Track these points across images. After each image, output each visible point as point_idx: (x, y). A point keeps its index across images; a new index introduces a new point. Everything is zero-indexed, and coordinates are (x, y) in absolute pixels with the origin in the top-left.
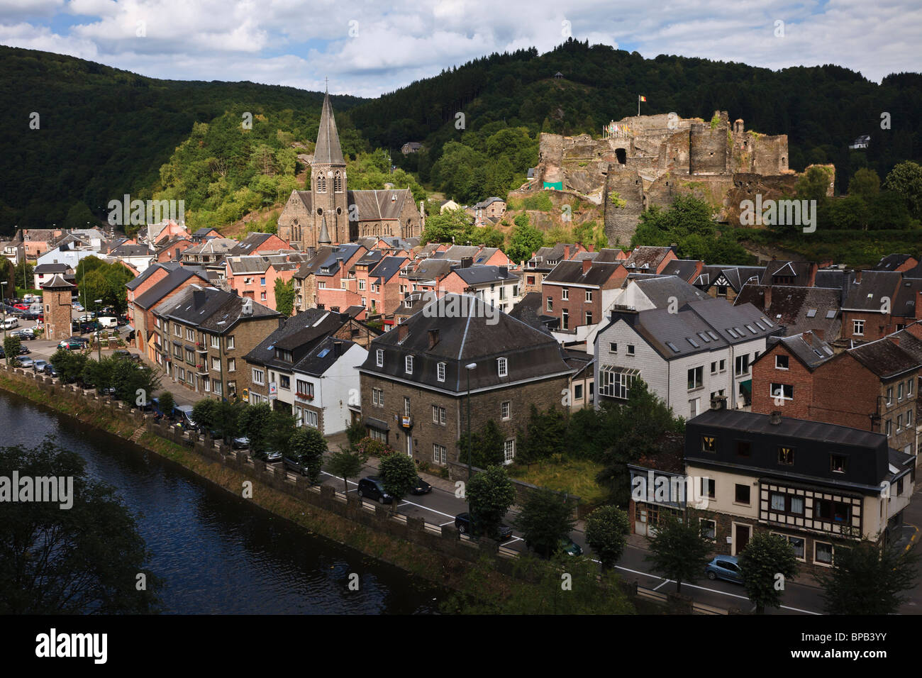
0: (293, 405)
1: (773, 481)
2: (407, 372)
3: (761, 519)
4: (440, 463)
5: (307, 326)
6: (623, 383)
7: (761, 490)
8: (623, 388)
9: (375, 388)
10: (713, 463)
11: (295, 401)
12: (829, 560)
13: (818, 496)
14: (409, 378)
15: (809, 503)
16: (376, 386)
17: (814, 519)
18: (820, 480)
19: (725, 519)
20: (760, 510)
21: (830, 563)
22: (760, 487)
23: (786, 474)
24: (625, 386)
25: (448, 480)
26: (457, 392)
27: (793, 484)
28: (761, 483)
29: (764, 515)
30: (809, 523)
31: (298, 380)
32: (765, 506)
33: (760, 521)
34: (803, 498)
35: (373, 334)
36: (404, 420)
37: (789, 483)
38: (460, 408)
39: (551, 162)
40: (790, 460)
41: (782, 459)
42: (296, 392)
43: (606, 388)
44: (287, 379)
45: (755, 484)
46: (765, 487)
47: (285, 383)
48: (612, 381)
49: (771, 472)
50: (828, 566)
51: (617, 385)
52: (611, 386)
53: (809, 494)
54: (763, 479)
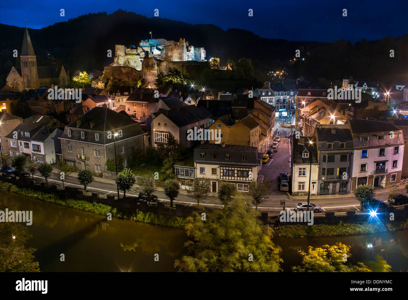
0: (31, 154)
1: (224, 166)
2: (82, 138)
3: (220, 179)
4: (98, 172)
5: (34, 122)
6: (164, 137)
7: (220, 169)
8: (164, 139)
9: (68, 145)
10: (204, 161)
11: (32, 153)
12: (247, 189)
13: (239, 169)
14: (83, 140)
15: (236, 172)
16: (69, 144)
17: (238, 176)
18: (239, 164)
19: (208, 180)
20: (220, 176)
21: (248, 191)
22: (220, 168)
23: (228, 163)
24: (164, 138)
25: (103, 178)
26: (104, 144)
27: (230, 166)
28: (221, 167)
29: (222, 178)
30: (236, 178)
31: (33, 144)
32: (222, 174)
33: (220, 180)
34: (234, 170)
35: (63, 124)
36: (82, 157)
37: (229, 166)
38: (106, 150)
39: (121, 56)
40: (229, 159)
41: (227, 158)
42: (32, 149)
43: (157, 139)
44: (28, 144)
45: (218, 167)
46: (222, 168)
47: (27, 146)
48: (159, 136)
49: (223, 163)
50: (247, 191)
51: (161, 138)
52: (159, 138)
53: (236, 169)
54: (221, 165)
